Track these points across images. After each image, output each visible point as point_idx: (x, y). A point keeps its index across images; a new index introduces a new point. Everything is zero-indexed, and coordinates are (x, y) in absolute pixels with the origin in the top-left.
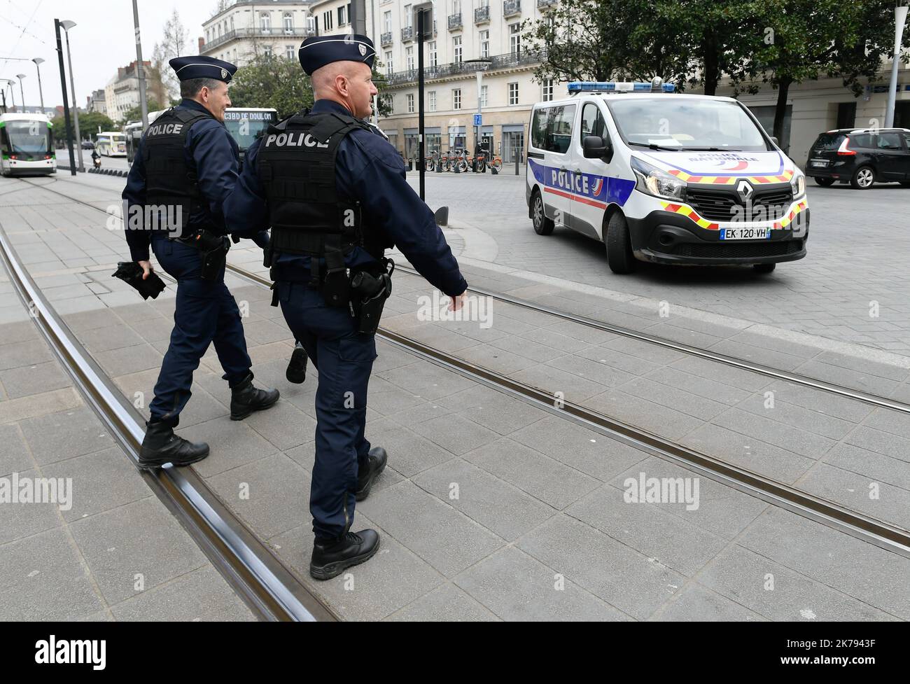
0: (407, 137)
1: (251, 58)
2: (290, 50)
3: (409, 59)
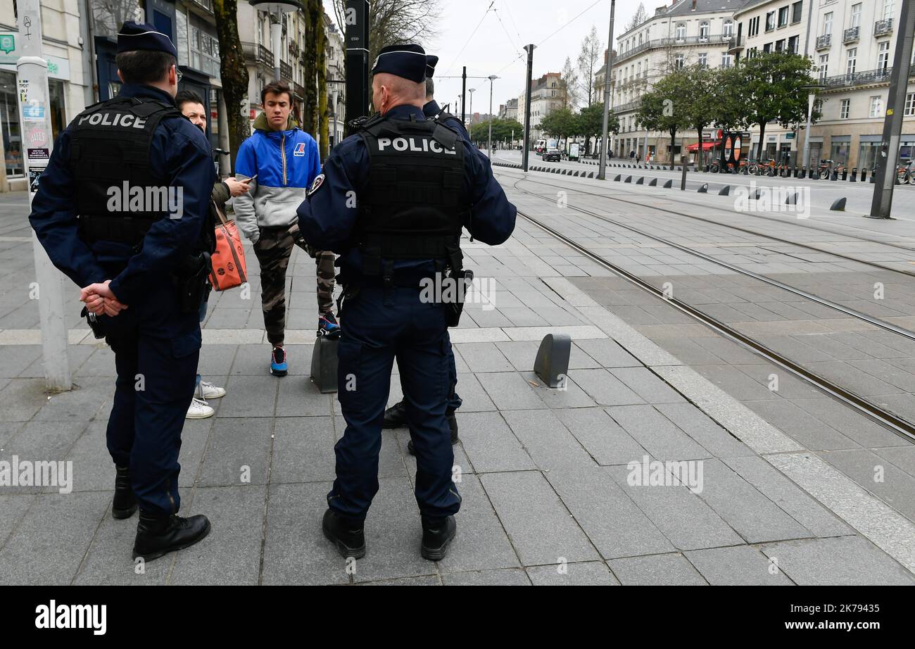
0: (835, 144)
1: (665, 67)
2: (702, 57)
3: (850, 62)
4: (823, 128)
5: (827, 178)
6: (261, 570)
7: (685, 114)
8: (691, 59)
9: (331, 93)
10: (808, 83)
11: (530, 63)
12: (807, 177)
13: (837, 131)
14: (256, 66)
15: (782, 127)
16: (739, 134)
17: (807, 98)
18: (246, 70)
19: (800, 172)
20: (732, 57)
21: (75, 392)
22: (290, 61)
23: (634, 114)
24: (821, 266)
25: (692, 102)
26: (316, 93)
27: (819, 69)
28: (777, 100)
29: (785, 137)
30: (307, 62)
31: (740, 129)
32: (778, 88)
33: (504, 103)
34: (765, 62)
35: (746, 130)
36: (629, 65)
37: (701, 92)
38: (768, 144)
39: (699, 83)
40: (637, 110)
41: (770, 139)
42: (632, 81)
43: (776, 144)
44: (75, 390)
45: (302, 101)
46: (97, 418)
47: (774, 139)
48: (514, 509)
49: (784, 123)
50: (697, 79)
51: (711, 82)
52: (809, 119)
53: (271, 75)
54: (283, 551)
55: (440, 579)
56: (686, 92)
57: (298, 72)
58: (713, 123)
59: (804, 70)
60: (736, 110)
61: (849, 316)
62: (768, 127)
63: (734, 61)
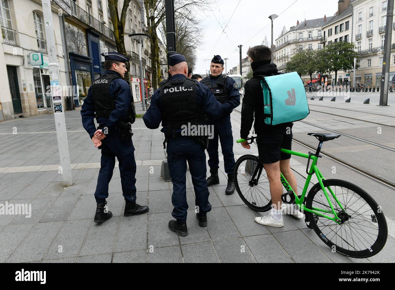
0: (366, 78)
1: (295, 51)
2: (310, 46)
3: (370, 44)
4: (361, 71)
5: (363, 91)
6: (147, 242)
7: (304, 69)
8: (306, 47)
9: (162, 69)
10: (353, 53)
11: (241, 53)
12: (355, 91)
13: (366, 72)
14: (132, 60)
15: (344, 72)
16: (327, 76)
17: (353, 60)
18: (129, 62)
19: (352, 89)
20: (322, 45)
21: (73, 186)
22: (145, 57)
23: (284, 70)
24: (358, 125)
25: (307, 64)
26: (156, 69)
27: (357, 48)
28: (341, 61)
29: (346, 76)
30: (152, 57)
31: (327, 73)
32: (341, 56)
33: (232, 69)
34: (335, 46)
35: (330, 74)
36: (281, 51)
37: (310, 60)
38: (339, 79)
39: (309, 56)
40: (285, 69)
41: (340, 77)
42: (282, 57)
43: (342, 79)
44: (74, 185)
45: (151, 73)
46: (83, 194)
47: (341, 77)
48: (238, 218)
49: (345, 70)
50: (308, 55)
51: (314, 55)
52: (355, 68)
53: (138, 63)
54: (155, 236)
55: (212, 242)
56: (304, 60)
57: (148, 61)
58: (316, 72)
59: (352, 48)
60: (325, 66)
61: (368, 144)
62: (338, 72)
63: (323, 46)
